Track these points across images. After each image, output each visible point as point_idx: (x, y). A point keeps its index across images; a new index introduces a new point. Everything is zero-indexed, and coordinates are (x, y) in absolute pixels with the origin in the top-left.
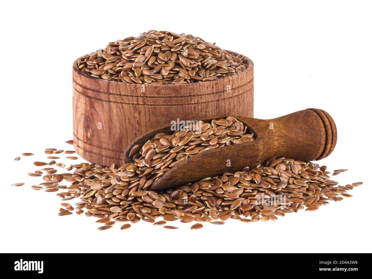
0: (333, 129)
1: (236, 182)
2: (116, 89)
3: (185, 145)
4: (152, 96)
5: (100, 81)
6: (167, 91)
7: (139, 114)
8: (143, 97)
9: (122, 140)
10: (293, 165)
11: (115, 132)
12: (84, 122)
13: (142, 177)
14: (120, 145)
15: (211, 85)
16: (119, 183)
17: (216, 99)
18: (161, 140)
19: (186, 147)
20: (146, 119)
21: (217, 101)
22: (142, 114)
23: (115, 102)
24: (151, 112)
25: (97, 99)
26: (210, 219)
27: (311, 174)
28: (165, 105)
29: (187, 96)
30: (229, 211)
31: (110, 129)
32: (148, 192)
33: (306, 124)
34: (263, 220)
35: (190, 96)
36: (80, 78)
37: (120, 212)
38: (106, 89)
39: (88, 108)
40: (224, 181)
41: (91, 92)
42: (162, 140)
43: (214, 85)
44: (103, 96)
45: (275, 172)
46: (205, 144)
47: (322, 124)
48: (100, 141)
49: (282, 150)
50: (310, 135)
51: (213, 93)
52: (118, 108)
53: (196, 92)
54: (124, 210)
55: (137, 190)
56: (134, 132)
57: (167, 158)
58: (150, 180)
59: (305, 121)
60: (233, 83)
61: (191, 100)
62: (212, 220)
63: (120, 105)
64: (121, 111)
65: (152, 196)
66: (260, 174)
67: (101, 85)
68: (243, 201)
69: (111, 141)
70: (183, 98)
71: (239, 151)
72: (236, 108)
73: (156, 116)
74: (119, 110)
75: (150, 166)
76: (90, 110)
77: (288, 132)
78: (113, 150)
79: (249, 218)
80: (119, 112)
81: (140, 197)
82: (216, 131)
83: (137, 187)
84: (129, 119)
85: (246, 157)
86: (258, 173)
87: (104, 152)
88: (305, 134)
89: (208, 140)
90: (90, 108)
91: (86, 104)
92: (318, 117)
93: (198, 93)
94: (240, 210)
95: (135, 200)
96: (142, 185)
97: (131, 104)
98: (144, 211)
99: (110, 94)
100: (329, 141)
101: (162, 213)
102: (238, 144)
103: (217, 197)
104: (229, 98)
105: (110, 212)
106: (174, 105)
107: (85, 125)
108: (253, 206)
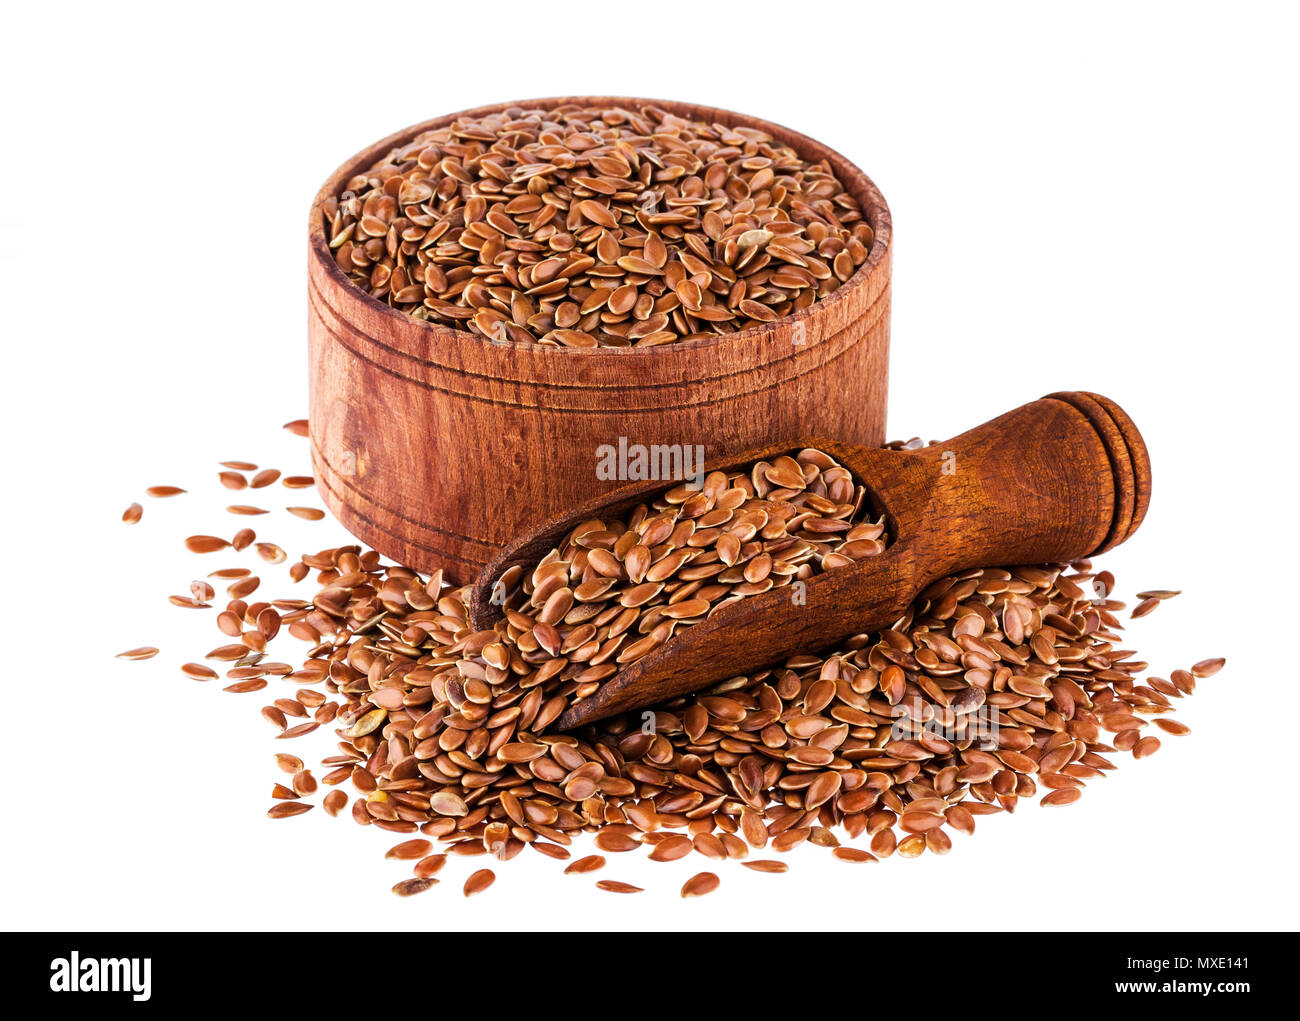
0: (1138, 472)
1: (824, 701)
2: (450, 355)
3: (668, 581)
4: (564, 385)
5: (397, 321)
6: (613, 372)
7: (523, 433)
8: (535, 385)
9: (467, 503)
10: (1006, 612)
11: (446, 480)
12: (346, 427)
13: (531, 689)
14: (460, 517)
15: (754, 344)
16: (458, 704)
17: (767, 384)
18: (591, 555)
19: (669, 589)
20: (544, 450)
21: (771, 387)
22: (534, 434)
23: (445, 392)
24: (559, 431)
25: (390, 372)
26: (740, 847)
27: (1063, 635)
28: (605, 412)
29: (676, 385)
30: (803, 812)
31: (430, 467)
32: (550, 744)
33: (1053, 465)
34: (906, 854)
35: (686, 383)
36: (333, 291)
37: (463, 815)
38: (417, 349)
39: (360, 390)
40: (788, 697)
41: (369, 345)
42: (596, 555)
43: (763, 344)
44: (407, 368)
45: (950, 652)
46: (730, 577)
47: (1104, 460)
48: (397, 493)
49: (975, 552)
50: (1064, 501)
51: (760, 367)
52: (456, 410)
53: (704, 371)
54: (472, 807)
55: (514, 739)
56: (506, 486)
57: (610, 623)
58: (556, 699)
59: (1051, 453)
60: (824, 326)
61: (689, 396)
62: (747, 850)
63: (462, 402)
64: (466, 421)
65: (560, 758)
66: (901, 666)
67: (402, 334)
68: (846, 776)
69: (431, 502)
70: (663, 391)
71: (837, 595)
72: (832, 395)
73: (576, 444)
74: (459, 417)
75: (555, 652)
76: (365, 396)
77: (995, 499)
78: (436, 530)
79: (864, 841)
80: (458, 423)
81: (525, 766)
82: (765, 524)
83: (514, 726)
84: (489, 448)
85: (859, 609)
86: (895, 661)
87: (409, 530)
88: (1048, 499)
89: (740, 562)
90: (366, 392)
91: (351, 374)
92: (1094, 434)
93: (710, 374)
94: (834, 808)
95: (509, 771)
96: (530, 716)
97: (498, 403)
98: (537, 815)
99: (430, 364)
100: (1126, 512)
101: (594, 821)
102: (837, 570)
103: (767, 759)
104: (811, 371)
105: (430, 811)
106: (633, 412)
107: (348, 435)
108: (877, 795)
